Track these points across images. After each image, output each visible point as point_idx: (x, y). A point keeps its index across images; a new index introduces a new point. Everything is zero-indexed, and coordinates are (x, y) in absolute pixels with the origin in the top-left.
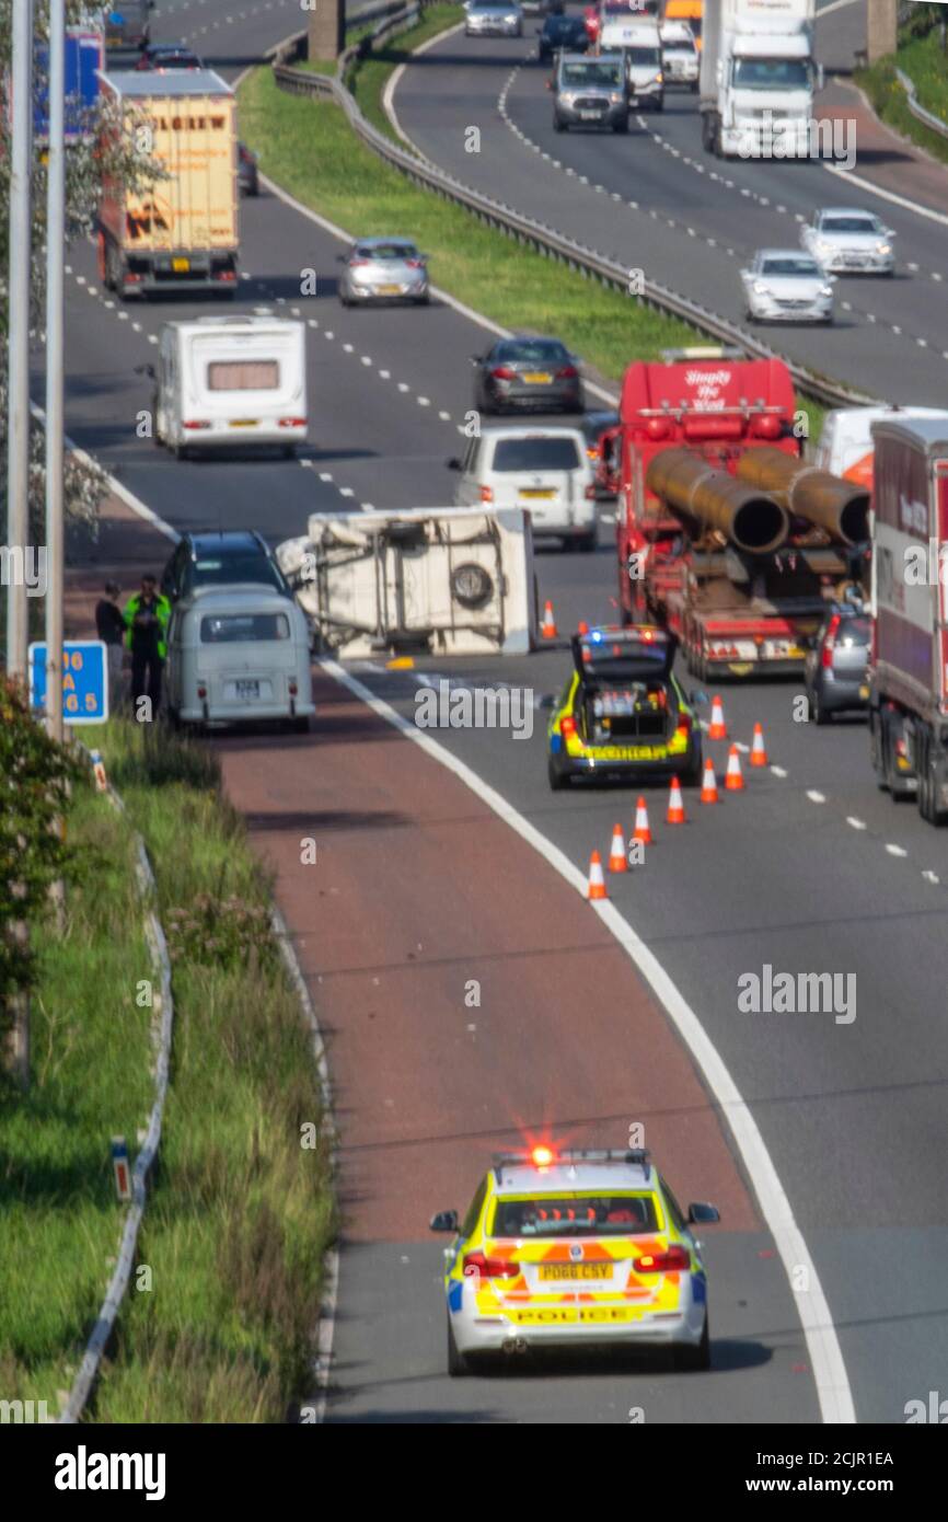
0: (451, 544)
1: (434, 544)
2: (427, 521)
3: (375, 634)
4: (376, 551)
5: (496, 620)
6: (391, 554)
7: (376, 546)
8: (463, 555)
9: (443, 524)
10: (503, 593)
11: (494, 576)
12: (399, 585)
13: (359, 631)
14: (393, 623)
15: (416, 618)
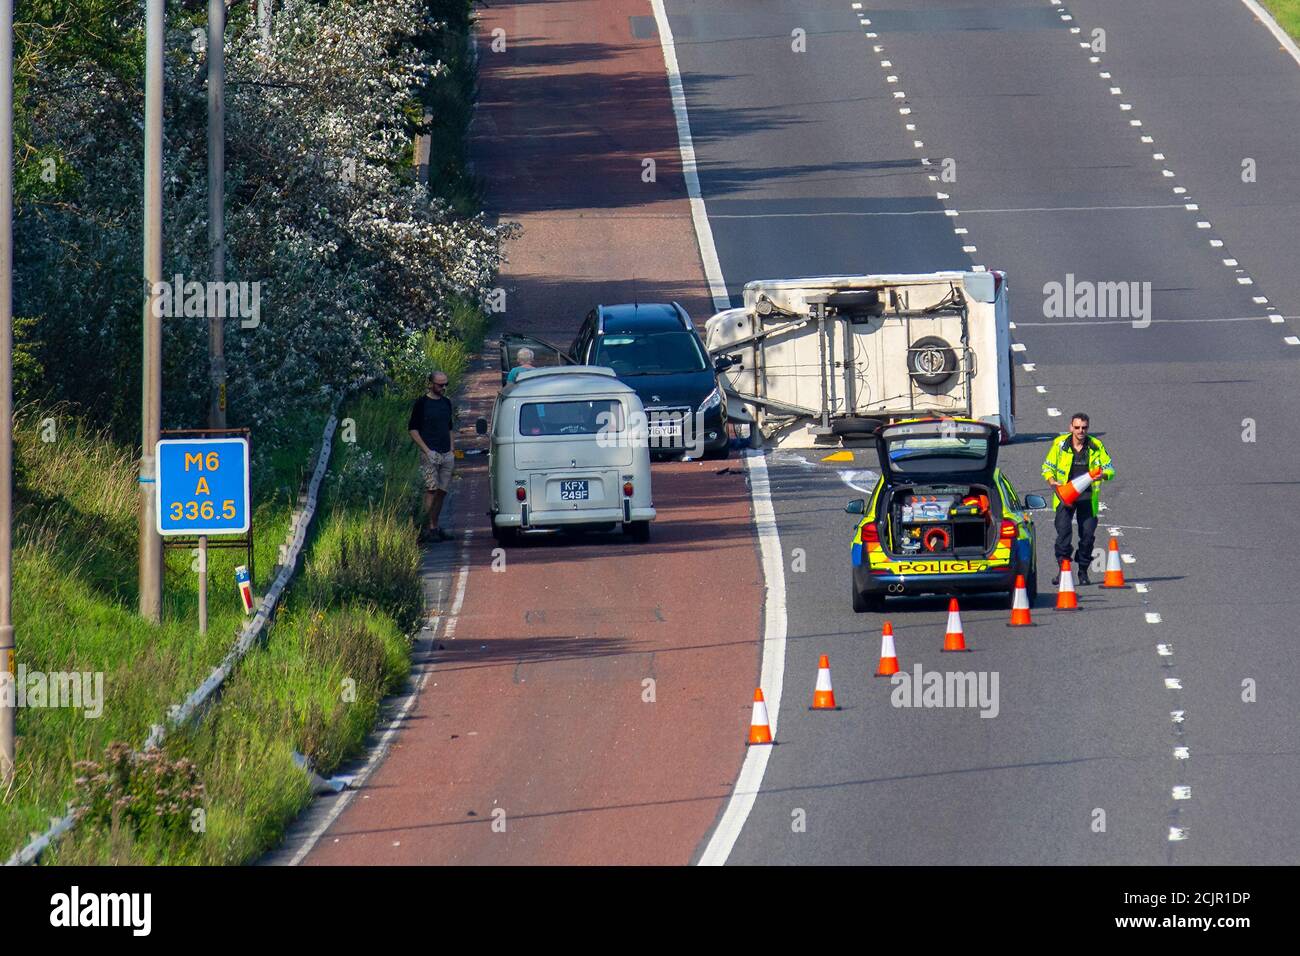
0: (909, 316)
1: (890, 316)
2: (881, 288)
3: (819, 422)
4: (821, 325)
5: (962, 405)
6: (839, 327)
7: (821, 318)
8: (923, 328)
9: (900, 291)
10: (971, 375)
11: (959, 354)
12: (849, 365)
13: (802, 418)
14: (842, 409)
15: (869, 402)
